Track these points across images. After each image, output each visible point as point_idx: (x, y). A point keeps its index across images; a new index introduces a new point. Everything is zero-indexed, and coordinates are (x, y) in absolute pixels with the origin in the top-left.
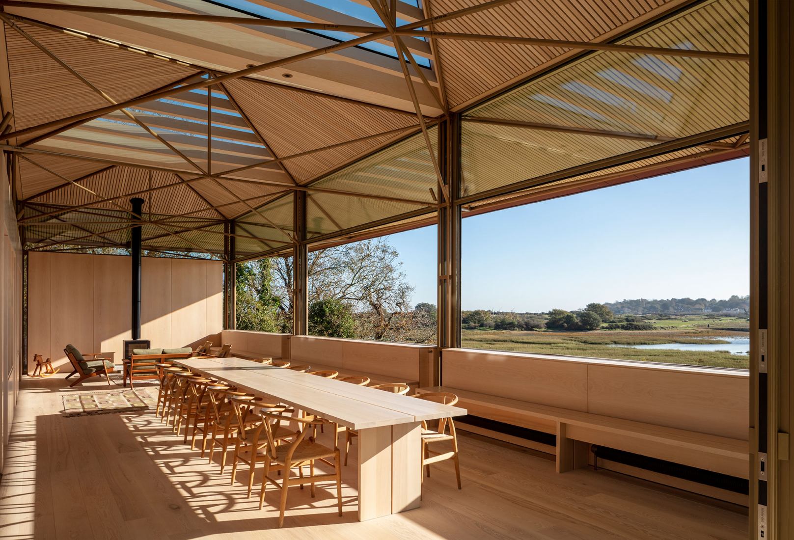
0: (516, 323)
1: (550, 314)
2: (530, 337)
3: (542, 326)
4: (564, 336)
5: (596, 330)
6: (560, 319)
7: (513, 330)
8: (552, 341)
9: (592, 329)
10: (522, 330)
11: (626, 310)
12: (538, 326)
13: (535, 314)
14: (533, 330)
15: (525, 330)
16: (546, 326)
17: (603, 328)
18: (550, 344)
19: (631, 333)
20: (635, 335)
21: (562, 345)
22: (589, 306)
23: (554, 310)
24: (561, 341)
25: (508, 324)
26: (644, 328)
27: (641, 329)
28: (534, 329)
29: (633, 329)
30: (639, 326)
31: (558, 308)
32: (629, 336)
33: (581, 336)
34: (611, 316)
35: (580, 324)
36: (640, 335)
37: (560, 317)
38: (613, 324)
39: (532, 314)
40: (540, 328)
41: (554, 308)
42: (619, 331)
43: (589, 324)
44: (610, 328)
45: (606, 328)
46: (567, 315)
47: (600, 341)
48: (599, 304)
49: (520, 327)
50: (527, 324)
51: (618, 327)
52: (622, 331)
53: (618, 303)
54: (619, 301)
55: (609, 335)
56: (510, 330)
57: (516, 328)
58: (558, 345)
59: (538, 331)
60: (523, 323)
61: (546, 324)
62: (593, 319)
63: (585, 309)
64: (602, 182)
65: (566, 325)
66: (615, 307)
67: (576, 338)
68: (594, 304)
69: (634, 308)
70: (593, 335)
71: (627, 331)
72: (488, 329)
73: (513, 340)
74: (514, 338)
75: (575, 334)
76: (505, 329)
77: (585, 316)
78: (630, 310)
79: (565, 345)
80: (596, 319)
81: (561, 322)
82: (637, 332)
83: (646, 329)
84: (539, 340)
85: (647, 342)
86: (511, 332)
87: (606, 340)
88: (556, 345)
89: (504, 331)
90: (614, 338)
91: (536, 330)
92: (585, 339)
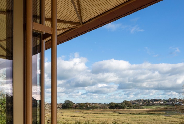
2: (103, 112)
5: (125, 109)
15: (102, 109)
25: (96, 107)
28: (105, 109)
30: (138, 108)
44: (129, 108)
52: (133, 110)
55: (129, 111)
57: (99, 109)
58: (111, 114)
61: (109, 107)
62: (124, 105)
66: (134, 102)
67: (118, 112)
69: (139, 102)
73: (97, 113)
87: (127, 113)
89: (94, 110)
92: (120, 112)
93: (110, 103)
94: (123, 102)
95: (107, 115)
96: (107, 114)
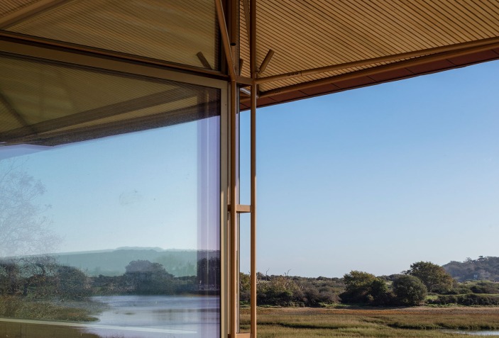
0: (292, 294)
1: (347, 278)
2: (310, 317)
3: (333, 298)
4: (366, 315)
5: (419, 305)
6: (363, 288)
7: (287, 306)
8: (343, 323)
9: (412, 304)
10: (301, 306)
11: (483, 273)
12: (326, 300)
13: (333, 279)
14: (319, 306)
15: (307, 305)
16: (339, 299)
17: (430, 302)
18: (336, 328)
19: (472, 311)
20: (478, 314)
21: (354, 329)
22: (415, 266)
23: (353, 273)
24: (357, 323)
25: (279, 297)
26: (493, 303)
27: (487, 304)
28: (321, 304)
29: (475, 304)
30: (485, 300)
31: (359, 270)
32: (465, 316)
33: (393, 316)
34: (449, 283)
35: (393, 295)
36: (485, 313)
37: (362, 284)
38: (446, 296)
39: (329, 279)
40: (330, 302)
41: (354, 270)
42: (454, 307)
43: (407, 296)
44: (441, 302)
45: (435, 302)
46: (375, 281)
47: (418, 323)
48: (430, 264)
49: (298, 300)
50: (309, 295)
51: (453, 301)
52: (458, 308)
53: (470, 262)
54: (473, 259)
55: (438, 313)
56: (282, 306)
57: (291, 302)
58: (349, 329)
59: (327, 308)
60: (303, 295)
61: (341, 296)
62: (414, 287)
63: (409, 271)
64: (488, 51)
65: (371, 297)
66: (466, 268)
67: (384, 318)
68: (422, 263)
69: (495, 269)
70: (414, 313)
71: (467, 308)
72: (247, 304)
73: (282, 322)
74: (285, 319)
75: (385, 312)
76: (273, 304)
77: (401, 283)
78: (489, 274)
79: (359, 329)
80: (419, 288)
81: (364, 293)
82: (482, 308)
83: (496, 304)
84: (323, 322)
85: (490, 324)
86: (283, 309)
87: (428, 322)
88: (344, 329)
89: (271, 308)
90: (442, 319)
91: (324, 306)
92: (396, 320)
93: (348, 273)
94: (409, 268)
95: (333, 332)
96: (331, 328)
